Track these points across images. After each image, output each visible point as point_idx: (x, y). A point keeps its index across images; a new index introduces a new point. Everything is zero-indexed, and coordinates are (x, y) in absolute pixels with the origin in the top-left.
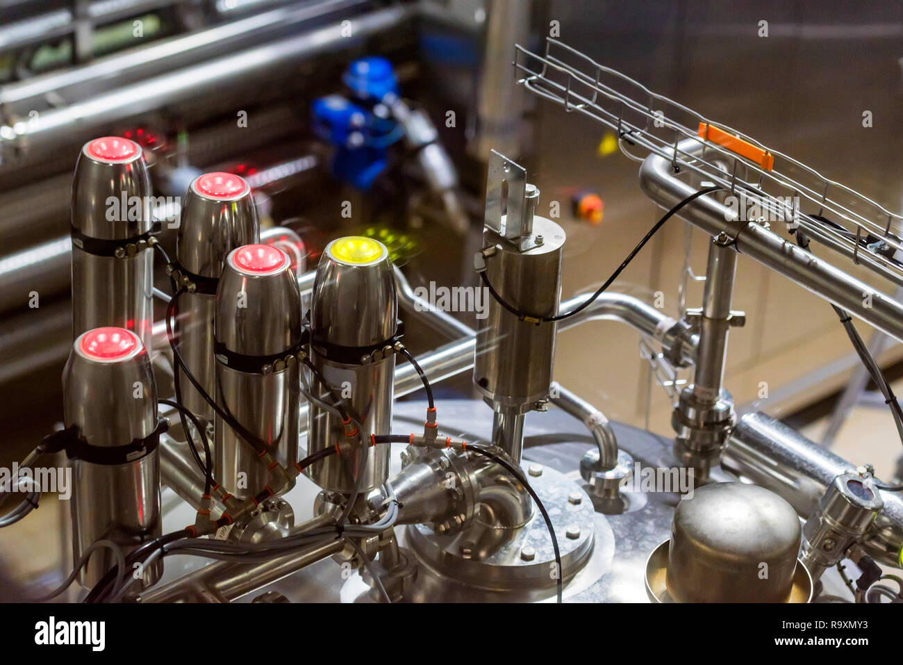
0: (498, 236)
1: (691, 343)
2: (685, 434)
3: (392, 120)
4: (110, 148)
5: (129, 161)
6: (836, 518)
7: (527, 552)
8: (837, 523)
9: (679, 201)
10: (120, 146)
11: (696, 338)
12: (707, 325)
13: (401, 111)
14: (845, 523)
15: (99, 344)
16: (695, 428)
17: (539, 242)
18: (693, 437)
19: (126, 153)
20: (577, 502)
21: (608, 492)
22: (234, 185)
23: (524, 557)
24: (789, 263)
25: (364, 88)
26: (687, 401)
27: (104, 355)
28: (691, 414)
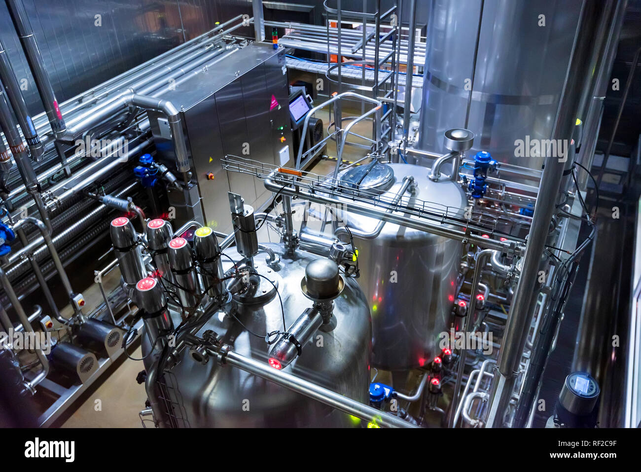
0: (236, 214)
1: (283, 221)
2: (287, 243)
3: (155, 167)
4: (119, 221)
5: (126, 224)
6: (336, 256)
7: (264, 291)
8: (337, 257)
9: (279, 190)
10: (121, 220)
11: (284, 219)
12: (286, 215)
13: (157, 165)
14: (338, 256)
15: (143, 285)
16: (289, 241)
17: (247, 212)
18: (289, 244)
19: (124, 222)
20: (270, 272)
21: (275, 266)
22: (160, 222)
23: (264, 292)
24: (314, 199)
25: (145, 162)
26: (285, 236)
27: (146, 288)
28: (287, 238)
